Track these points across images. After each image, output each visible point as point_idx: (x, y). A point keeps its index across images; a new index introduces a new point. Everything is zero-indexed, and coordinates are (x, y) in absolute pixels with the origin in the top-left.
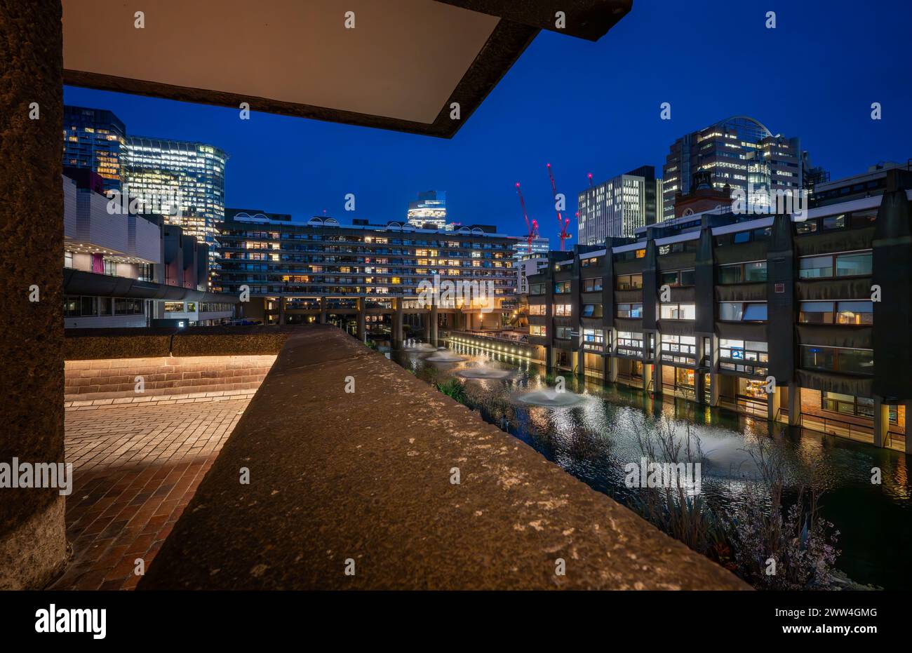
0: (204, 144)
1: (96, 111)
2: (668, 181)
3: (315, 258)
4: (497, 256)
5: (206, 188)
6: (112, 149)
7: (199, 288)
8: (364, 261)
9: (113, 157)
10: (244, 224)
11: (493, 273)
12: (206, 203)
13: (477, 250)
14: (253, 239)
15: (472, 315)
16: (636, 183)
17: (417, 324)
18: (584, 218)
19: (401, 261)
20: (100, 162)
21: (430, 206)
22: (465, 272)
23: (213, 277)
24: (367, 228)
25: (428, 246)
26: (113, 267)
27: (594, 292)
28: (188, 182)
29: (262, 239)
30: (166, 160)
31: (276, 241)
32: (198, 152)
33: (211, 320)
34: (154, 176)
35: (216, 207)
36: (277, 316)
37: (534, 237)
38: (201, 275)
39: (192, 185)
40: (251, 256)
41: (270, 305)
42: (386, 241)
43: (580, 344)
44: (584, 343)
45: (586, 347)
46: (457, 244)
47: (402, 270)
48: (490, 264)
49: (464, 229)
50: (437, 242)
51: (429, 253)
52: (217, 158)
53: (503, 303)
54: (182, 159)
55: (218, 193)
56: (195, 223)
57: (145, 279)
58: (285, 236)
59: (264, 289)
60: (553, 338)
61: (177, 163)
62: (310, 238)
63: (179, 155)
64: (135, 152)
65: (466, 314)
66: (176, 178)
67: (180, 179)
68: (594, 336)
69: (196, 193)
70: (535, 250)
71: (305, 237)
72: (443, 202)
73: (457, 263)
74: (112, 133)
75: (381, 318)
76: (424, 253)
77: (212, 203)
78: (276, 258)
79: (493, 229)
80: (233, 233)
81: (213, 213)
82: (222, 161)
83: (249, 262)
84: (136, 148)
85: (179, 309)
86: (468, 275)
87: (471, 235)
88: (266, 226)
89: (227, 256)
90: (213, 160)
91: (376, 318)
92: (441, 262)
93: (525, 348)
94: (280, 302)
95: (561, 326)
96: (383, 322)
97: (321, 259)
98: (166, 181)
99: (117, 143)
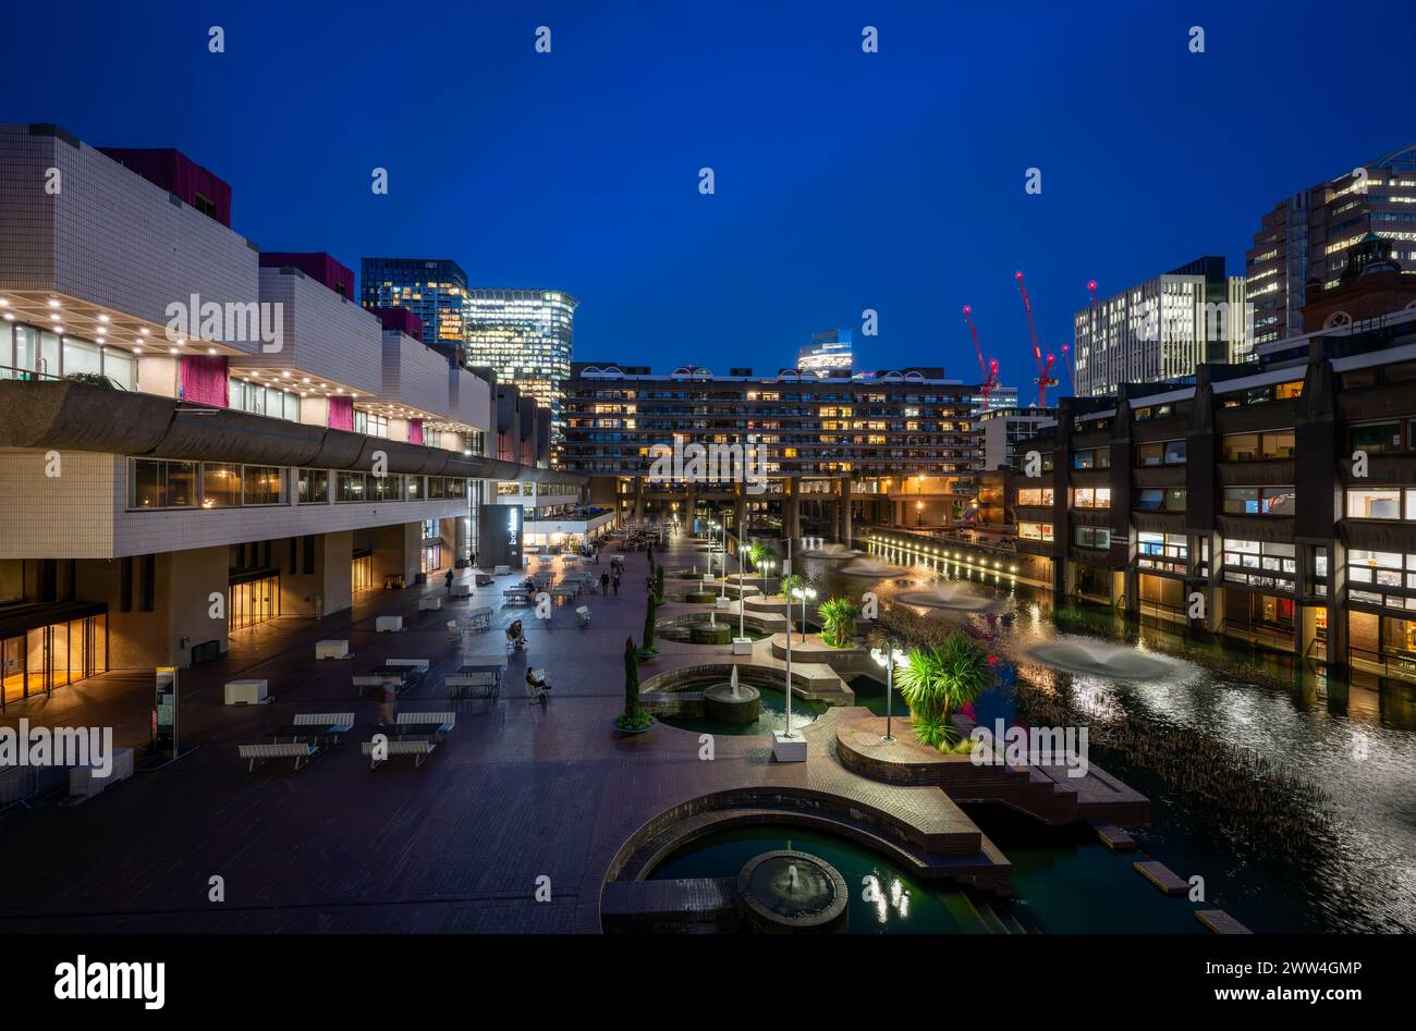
0: (551, 290)
1: (439, 262)
2: (1257, 278)
3: (680, 424)
4: (945, 413)
5: (552, 344)
6: (453, 303)
7: (540, 465)
8: (746, 427)
9: (455, 313)
10: (594, 381)
11: (940, 440)
12: (552, 362)
13: (913, 405)
14: (604, 401)
15: (904, 503)
16: (1188, 287)
17: (816, 514)
18: (1086, 351)
19: (799, 424)
20: (442, 320)
21: (830, 352)
22: (894, 440)
23: (559, 453)
24: (750, 379)
25: (838, 401)
26: (437, 436)
27: (1164, 466)
28: (533, 338)
29: (615, 400)
30: (510, 313)
31: (630, 402)
32: (544, 300)
33: (552, 507)
34: (498, 333)
35: (563, 366)
36: (632, 502)
37: (994, 385)
38: (542, 450)
39: (537, 341)
40: (601, 423)
41: (624, 486)
42: (776, 396)
43: (1131, 559)
44: (1139, 556)
45: (1144, 563)
46: (882, 398)
47: (800, 439)
48: (934, 426)
49: (893, 375)
50: (852, 395)
51: (839, 412)
52: (564, 306)
53: (954, 485)
54: (526, 310)
55: (565, 350)
56: (540, 388)
57: (475, 453)
58: (643, 394)
59: (617, 467)
60: (1069, 545)
61: (521, 316)
62: (675, 396)
63: (523, 307)
64: (479, 307)
65: (895, 502)
66: (520, 334)
67: (525, 335)
68: (1164, 545)
69: (542, 350)
70: (994, 405)
71: (667, 394)
72: (848, 345)
73: (881, 426)
74: (454, 286)
75: (765, 505)
76: (832, 413)
77: (559, 362)
78: (631, 424)
79: (939, 373)
80: (579, 394)
81: (560, 374)
82: (570, 310)
83: (597, 430)
84: (480, 302)
85: (516, 491)
86: (899, 443)
87: (904, 383)
88: (619, 383)
89: (573, 423)
90: (560, 309)
91: (758, 505)
92: (857, 425)
93: (1007, 559)
94: (637, 483)
95: (1086, 524)
96: (768, 512)
97: (688, 424)
98: (510, 338)
99: (459, 298)
